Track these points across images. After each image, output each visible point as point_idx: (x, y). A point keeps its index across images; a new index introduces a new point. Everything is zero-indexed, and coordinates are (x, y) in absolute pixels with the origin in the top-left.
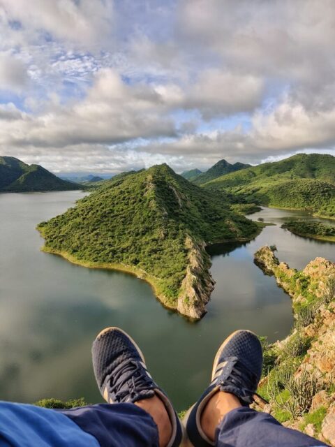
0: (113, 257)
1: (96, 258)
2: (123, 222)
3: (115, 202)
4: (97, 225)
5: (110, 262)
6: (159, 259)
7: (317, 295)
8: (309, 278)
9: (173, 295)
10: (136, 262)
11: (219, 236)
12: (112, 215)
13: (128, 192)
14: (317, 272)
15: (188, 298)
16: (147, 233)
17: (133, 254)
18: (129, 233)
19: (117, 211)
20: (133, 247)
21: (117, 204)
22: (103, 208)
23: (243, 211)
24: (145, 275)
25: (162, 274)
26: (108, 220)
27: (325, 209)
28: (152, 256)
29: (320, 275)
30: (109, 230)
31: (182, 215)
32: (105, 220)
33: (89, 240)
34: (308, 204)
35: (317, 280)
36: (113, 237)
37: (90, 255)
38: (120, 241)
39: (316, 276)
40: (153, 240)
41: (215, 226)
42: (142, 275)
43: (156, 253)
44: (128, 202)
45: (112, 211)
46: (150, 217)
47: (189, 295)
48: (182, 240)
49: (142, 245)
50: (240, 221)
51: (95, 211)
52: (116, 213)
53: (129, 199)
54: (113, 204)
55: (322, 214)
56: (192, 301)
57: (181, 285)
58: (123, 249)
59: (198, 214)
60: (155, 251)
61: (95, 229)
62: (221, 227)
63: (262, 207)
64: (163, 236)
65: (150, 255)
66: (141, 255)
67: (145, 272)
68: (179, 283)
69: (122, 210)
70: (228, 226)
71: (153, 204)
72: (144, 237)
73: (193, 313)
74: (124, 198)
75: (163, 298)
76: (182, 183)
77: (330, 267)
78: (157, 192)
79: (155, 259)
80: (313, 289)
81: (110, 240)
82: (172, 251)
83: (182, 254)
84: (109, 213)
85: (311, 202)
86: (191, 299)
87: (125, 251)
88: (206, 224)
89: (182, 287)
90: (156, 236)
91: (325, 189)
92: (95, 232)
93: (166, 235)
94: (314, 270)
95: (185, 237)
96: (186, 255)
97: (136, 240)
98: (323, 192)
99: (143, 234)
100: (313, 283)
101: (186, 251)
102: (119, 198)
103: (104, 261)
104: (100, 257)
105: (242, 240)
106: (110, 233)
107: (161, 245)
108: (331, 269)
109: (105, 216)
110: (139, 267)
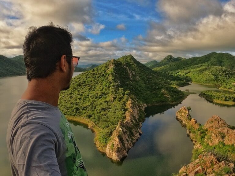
0: (76, 113)
1: (66, 112)
2: (89, 89)
3: (88, 77)
4: (73, 91)
5: (74, 116)
6: (105, 115)
7: (210, 144)
8: (207, 130)
9: (104, 142)
10: (89, 116)
11: (156, 100)
12: (84, 84)
13: (98, 70)
14: (212, 127)
15: (114, 145)
16: (103, 97)
17: (90, 111)
18: (91, 97)
19: (88, 82)
20: (91, 106)
21: (89, 77)
22: (80, 80)
23: (177, 85)
24: (93, 126)
25: (103, 126)
26: (81, 88)
27: (226, 85)
28: (101, 113)
29: (214, 129)
30: (79, 94)
31: (130, 85)
32: (79, 88)
33: (66, 101)
34: (217, 82)
35: (212, 132)
36: (80, 99)
37: (63, 110)
38: (84, 102)
39: (211, 129)
40: (106, 102)
41: (154, 93)
42: (91, 126)
43: (105, 111)
44: (96, 77)
45: (85, 82)
46: (106, 86)
47: (114, 143)
48: (125, 102)
49: (97, 105)
50: (172, 91)
51: (75, 82)
52: (87, 83)
53: (97, 74)
54: (87, 78)
55: (225, 87)
56: (116, 148)
57: (111, 135)
58: (84, 108)
59: (143, 85)
60: (104, 109)
61: (71, 94)
62: (158, 94)
63: (190, 83)
64: (113, 99)
65: (101, 112)
66: (95, 112)
67: (94, 124)
68: (110, 134)
69: (91, 81)
70: (163, 94)
71: (111, 78)
72: (100, 100)
73: (115, 157)
74: (94, 73)
75: (98, 144)
76: (140, 67)
77: (220, 122)
78: (115, 70)
79: (103, 115)
80: (208, 139)
81: (78, 101)
82: (116, 110)
83: (122, 112)
84: (83, 83)
85: (219, 80)
86: (115, 146)
87: (85, 109)
88: (148, 92)
89: (112, 137)
90: (108, 99)
91: (227, 73)
92: (70, 95)
93: (115, 98)
94: (211, 125)
95: (127, 100)
96: (125, 113)
97: (94, 101)
98: (225, 74)
99: (100, 98)
100: (209, 134)
101: (125, 110)
102: (91, 74)
103: (71, 115)
104: (69, 112)
105: (172, 103)
106: (79, 97)
107: (110, 106)
108: (221, 124)
109: (80, 85)
110: (91, 120)
